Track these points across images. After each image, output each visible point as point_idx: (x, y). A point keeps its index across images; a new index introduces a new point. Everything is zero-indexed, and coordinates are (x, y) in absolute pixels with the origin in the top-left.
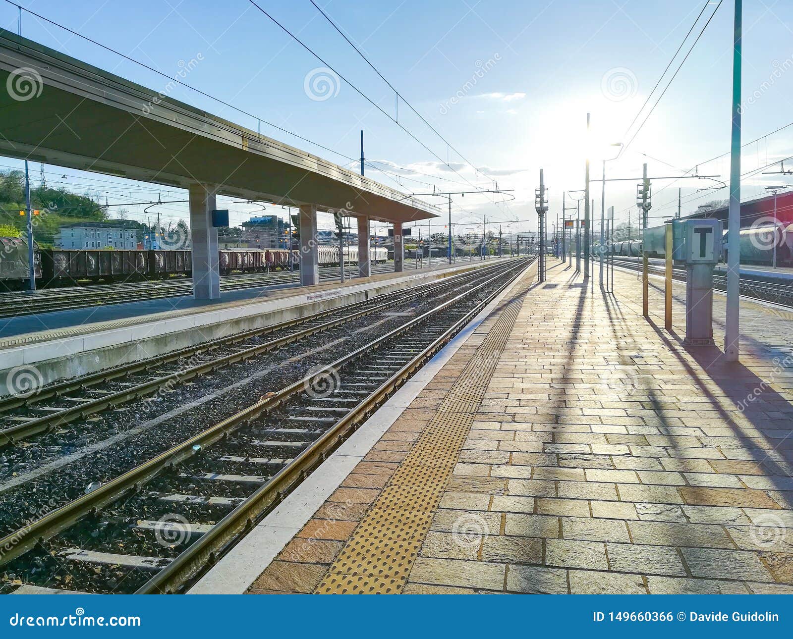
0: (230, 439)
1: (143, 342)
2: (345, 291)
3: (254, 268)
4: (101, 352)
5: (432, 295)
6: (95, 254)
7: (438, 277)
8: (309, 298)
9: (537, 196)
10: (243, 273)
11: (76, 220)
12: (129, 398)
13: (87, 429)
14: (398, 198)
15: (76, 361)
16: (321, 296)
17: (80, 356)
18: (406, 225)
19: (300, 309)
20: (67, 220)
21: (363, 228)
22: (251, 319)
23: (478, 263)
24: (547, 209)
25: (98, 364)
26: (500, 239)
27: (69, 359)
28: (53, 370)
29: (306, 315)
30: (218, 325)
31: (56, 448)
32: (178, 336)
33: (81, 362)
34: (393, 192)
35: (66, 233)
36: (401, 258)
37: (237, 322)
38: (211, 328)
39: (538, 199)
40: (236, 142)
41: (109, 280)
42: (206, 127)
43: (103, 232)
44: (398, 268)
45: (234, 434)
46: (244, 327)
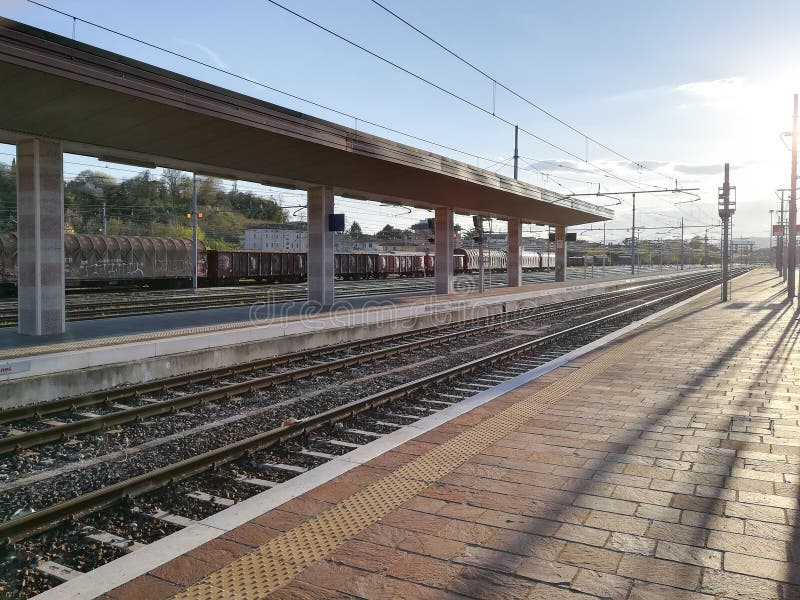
0: (218, 470)
1: (221, 349)
2: (478, 302)
3: (412, 272)
4: (173, 358)
5: (587, 309)
6: (254, 255)
7: (610, 288)
8: (427, 309)
9: (721, 197)
10: (401, 277)
11: (260, 222)
12: (164, 410)
13: (95, 443)
14: (551, 199)
15: (144, 367)
16: (443, 307)
17: (149, 362)
18: (570, 230)
19: (415, 321)
20: (253, 222)
21: (514, 231)
22: (353, 330)
23: (670, 273)
24: (733, 211)
25: (169, 370)
26: (706, 246)
27: (136, 364)
28: (118, 373)
29: (422, 326)
30: (310, 335)
31: (50, 461)
32: (263, 344)
33: (149, 367)
34: (544, 192)
35: (250, 234)
36: (562, 267)
37: (334, 332)
38: (302, 338)
39: (722, 201)
40: (341, 144)
41: (270, 281)
42: (302, 130)
43: (281, 233)
44: (559, 278)
45: (226, 466)
46: (343, 339)
